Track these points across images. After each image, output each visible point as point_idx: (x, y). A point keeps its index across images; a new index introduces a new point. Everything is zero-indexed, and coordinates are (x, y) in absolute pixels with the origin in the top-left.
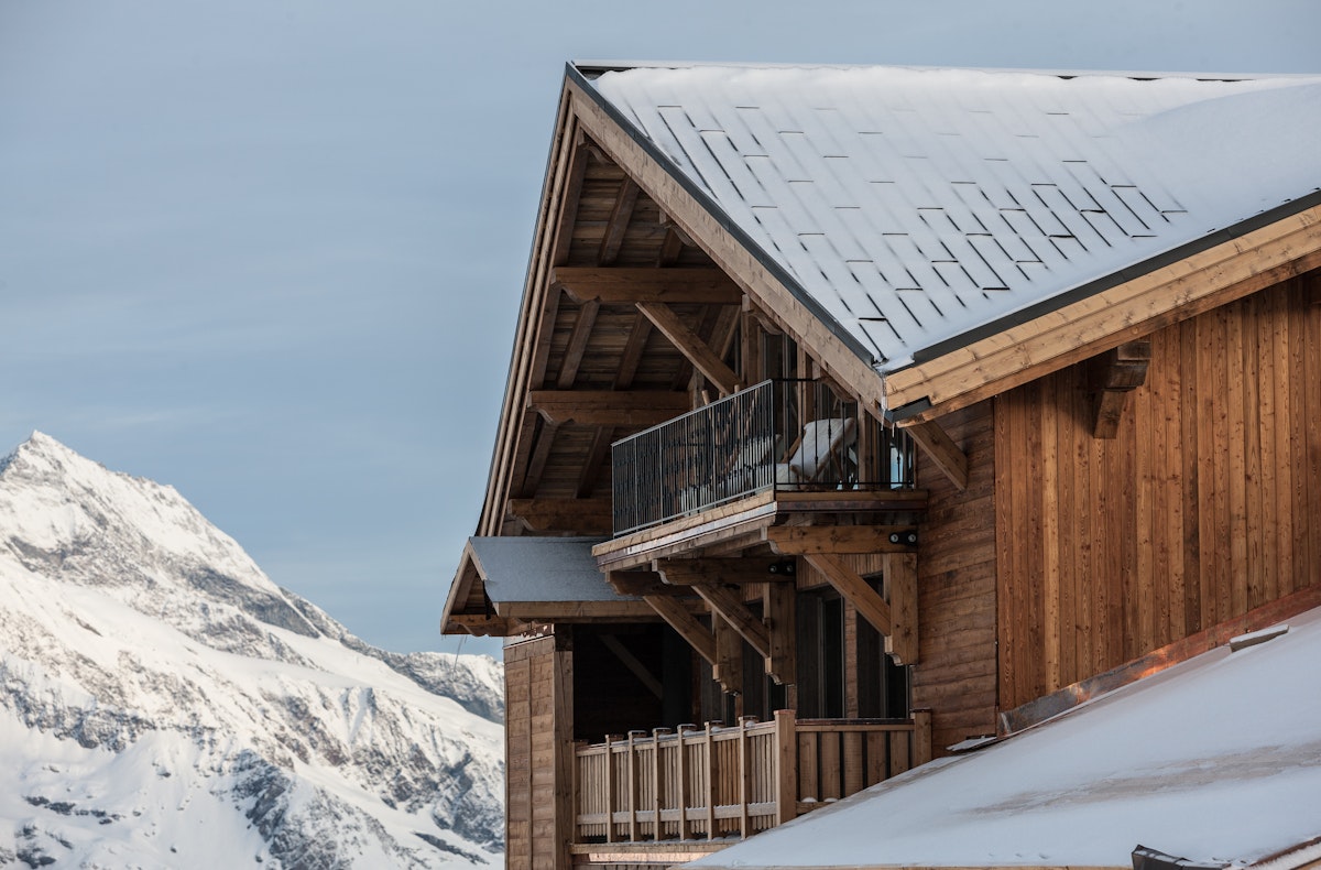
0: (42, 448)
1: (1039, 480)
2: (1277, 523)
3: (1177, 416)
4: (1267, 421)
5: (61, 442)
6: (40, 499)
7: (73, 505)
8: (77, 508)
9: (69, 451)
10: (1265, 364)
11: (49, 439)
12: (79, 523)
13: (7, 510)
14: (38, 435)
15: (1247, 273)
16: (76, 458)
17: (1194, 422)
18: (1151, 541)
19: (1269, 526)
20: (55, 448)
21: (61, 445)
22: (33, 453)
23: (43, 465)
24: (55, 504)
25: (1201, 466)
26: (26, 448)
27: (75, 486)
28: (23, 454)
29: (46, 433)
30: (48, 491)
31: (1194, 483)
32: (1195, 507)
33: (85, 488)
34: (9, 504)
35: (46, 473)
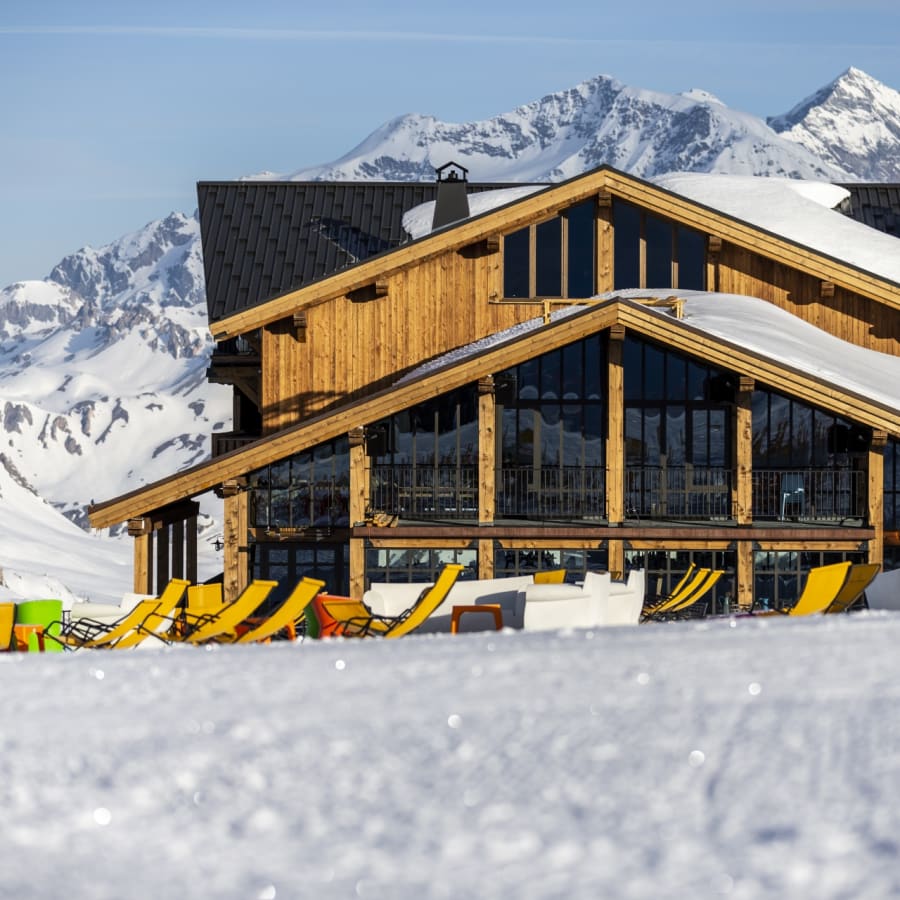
0: (857, 80)
1: (278, 357)
2: (363, 372)
3: (328, 334)
4: (360, 336)
5: (870, 75)
6: (856, 119)
7: (879, 123)
8: (882, 125)
9: (877, 82)
10: (360, 316)
11: (862, 74)
12: (884, 136)
13: (831, 127)
14: (854, 70)
15: (339, 288)
16: (881, 88)
17: (334, 337)
18: (318, 378)
19: (360, 373)
20: (866, 80)
21: (870, 78)
22: (850, 84)
23: (857, 93)
24: (867, 122)
25: (337, 353)
26: (845, 80)
27: (880, 108)
28: (843, 84)
29: (860, 69)
30: (860, 113)
31: (334, 358)
32: (334, 367)
33: (888, 110)
34: (832, 122)
35: (859, 99)
